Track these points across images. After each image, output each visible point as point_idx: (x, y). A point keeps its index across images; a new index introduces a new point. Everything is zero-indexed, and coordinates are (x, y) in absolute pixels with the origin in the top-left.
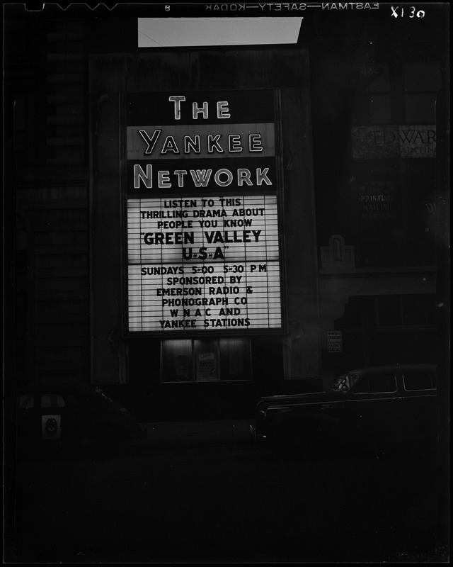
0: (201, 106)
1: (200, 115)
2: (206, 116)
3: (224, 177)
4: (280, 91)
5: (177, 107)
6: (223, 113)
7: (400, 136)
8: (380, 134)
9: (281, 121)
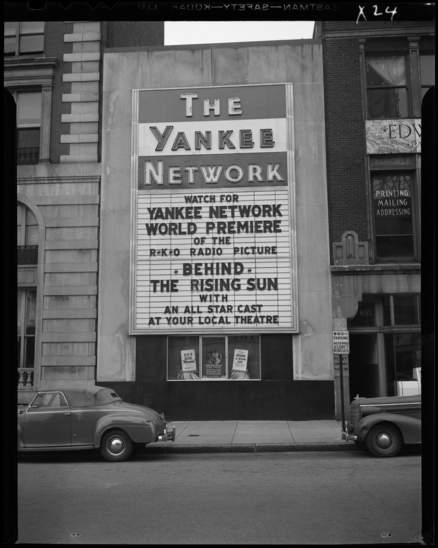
0: (212, 103)
1: (211, 110)
2: (217, 112)
3: (234, 173)
4: (292, 85)
5: (189, 103)
6: (235, 109)
7: (415, 129)
8: (395, 128)
9: (293, 116)
